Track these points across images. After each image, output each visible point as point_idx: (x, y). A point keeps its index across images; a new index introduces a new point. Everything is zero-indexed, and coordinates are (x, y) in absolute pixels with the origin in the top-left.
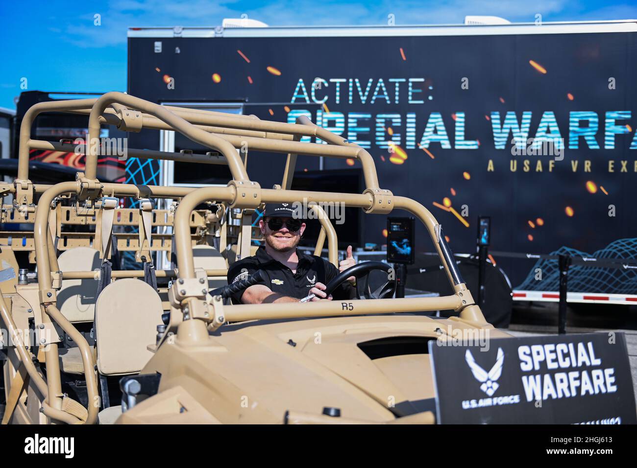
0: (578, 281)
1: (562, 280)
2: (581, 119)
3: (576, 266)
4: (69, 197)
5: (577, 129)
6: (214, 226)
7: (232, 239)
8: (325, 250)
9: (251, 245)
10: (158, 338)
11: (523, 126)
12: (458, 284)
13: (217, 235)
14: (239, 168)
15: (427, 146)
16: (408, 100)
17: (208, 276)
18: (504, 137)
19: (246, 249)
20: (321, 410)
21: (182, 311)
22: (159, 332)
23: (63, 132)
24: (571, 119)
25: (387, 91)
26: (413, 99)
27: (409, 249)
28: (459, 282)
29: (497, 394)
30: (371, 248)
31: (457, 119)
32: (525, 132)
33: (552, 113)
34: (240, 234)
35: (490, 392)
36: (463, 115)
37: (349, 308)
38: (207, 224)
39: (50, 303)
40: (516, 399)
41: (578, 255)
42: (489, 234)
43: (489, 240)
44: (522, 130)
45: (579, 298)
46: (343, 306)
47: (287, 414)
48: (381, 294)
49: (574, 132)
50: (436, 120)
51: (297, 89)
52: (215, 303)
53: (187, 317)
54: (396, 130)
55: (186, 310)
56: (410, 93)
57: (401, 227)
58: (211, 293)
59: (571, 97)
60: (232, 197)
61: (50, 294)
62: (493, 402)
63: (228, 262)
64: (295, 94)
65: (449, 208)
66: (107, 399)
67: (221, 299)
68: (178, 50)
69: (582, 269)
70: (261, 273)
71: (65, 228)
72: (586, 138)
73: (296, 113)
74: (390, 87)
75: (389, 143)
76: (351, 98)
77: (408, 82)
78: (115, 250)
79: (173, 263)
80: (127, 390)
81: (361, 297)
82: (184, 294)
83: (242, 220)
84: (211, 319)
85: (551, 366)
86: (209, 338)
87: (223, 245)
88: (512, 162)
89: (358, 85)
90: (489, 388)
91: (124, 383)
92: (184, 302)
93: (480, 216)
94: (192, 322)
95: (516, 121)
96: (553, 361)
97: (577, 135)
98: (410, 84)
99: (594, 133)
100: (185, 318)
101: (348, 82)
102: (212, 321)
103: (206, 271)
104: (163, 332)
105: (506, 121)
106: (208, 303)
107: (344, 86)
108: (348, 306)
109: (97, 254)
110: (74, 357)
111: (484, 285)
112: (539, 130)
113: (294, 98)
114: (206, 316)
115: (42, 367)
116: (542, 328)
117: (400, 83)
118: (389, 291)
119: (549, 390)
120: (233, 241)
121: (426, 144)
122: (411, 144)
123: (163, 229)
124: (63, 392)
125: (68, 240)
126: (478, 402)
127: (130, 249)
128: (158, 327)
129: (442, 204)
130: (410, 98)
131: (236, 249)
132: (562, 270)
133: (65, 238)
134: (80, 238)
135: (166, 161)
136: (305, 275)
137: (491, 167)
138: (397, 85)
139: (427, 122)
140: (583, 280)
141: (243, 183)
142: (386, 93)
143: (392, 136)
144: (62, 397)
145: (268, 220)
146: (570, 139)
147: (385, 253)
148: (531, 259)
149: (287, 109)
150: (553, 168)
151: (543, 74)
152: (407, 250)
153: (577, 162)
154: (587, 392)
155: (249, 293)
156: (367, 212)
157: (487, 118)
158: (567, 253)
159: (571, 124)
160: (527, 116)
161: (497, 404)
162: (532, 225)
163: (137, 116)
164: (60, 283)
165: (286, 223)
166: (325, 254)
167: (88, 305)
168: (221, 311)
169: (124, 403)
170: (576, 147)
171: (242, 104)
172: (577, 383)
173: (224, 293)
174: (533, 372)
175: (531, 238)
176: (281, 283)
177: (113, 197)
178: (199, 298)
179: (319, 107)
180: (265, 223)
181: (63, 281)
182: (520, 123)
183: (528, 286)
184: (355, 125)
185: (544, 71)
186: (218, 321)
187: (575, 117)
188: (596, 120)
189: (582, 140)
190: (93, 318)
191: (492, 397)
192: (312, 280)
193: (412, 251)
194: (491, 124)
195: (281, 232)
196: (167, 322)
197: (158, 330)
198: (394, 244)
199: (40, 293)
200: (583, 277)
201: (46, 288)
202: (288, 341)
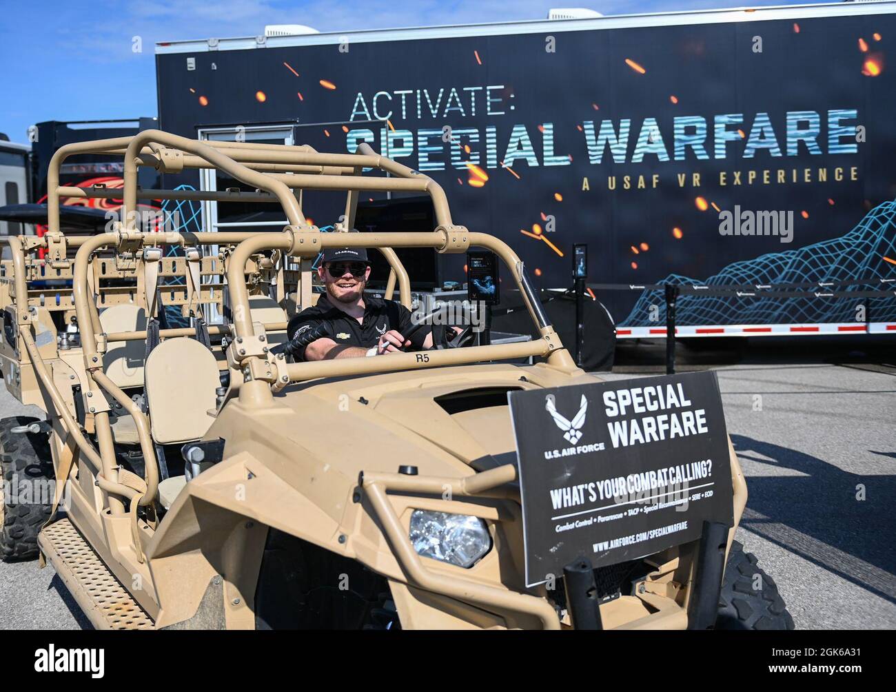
0: (690, 313)
1: (669, 312)
2: (687, 125)
3: (686, 296)
4: (106, 249)
5: (683, 137)
6: (269, 272)
7: (291, 286)
8: (397, 292)
9: (313, 292)
10: (218, 402)
11: (620, 136)
12: (544, 326)
13: (273, 283)
14: (293, 207)
15: (511, 164)
16: (487, 112)
17: (266, 331)
18: (600, 150)
19: (307, 298)
20: (397, 469)
21: (243, 373)
22: (219, 396)
23: (87, 169)
24: (676, 126)
25: (461, 102)
26: (491, 111)
27: (493, 287)
28: (545, 325)
29: (581, 443)
30: (451, 287)
31: (545, 132)
32: (624, 143)
33: (654, 119)
34: (299, 282)
35: (574, 441)
36: (551, 126)
37: (424, 359)
38: (260, 271)
39: (97, 369)
40: (601, 446)
41: (690, 284)
42: (586, 264)
43: (586, 271)
44: (620, 141)
45: (691, 332)
46: (418, 358)
47: (362, 474)
48: (460, 342)
49: (680, 141)
50: (520, 133)
51: (356, 105)
52: (278, 361)
53: (248, 378)
54: (474, 147)
55: (247, 370)
56: (489, 104)
57: (482, 263)
58: (271, 350)
59: (674, 100)
60: (290, 244)
61: (96, 358)
62: (576, 452)
63: (288, 313)
64: (354, 110)
65: (539, 235)
66: (165, 470)
67: (284, 357)
68: (214, 66)
69: (693, 298)
70: (326, 326)
71: (103, 282)
72: (694, 147)
73: (356, 132)
74: (465, 97)
75: (467, 163)
76: (419, 112)
77: (485, 90)
78: (160, 306)
79: (225, 317)
80: (190, 459)
81: (438, 346)
82: (243, 354)
83: (300, 264)
84: (275, 379)
85: (638, 410)
86: (274, 399)
87: (281, 294)
88: (610, 178)
89: (427, 96)
90: (573, 437)
91: (186, 451)
92: (244, 362)
93: (575, 244)
94: (255, 384)
95: (613, 131)
96: (640, 405)
97: (683, 144)
98: (488, 93)
99: (702, 141)
100: (246, 380)
101: (415, 93)
102: (275, 381)
103: (264, 325)
104: (224, 396)
105: (601, 132)
106: (270, 362)
107: (411, 99)
108: (423, 357)
109: (141, 312)
110: (126, 426)
111: (582, 324)
112: (640, 140)
113: (353, 116)
114: (269, 377)
115: (92, 438)
116: (650, 368)
117: (475, 91)
118: (469, 338)
119: (636, 436)
120: (292, 288)
121: (510, 162)
122: (492, 162)
123: (209, 278)
124: (118, 464)
125: (106, 296)
126: (560, 452)
127: (176, 302)
128: (217, 390)
129: (532, 232)
130: (489, 109)
131: (296, 297)
132: (669, 302)
133: (103, 294)
134: (118, 293)
135: (208, 202)
136: (374, 325)
137: (586, 186)
138: (473, 94)
139: (510, 137)
140: (694, 312)
141: (300, 228)
142: (460, 105)
143: (470, 155)
144: (117, 469)
145: (328, 266)
146: (676, 149)
147: (466, 292)
148: (634, 290)
149: (345, 129)
150: (657, 183)
151: (642, 74)
152: (491, 289)
153: (684, 175)
154: (677, 434)
155: (312, 348)
156: (441, 252)
157: (580, 129)
158: (677, 281)
159: (676, 132)
160: (625, 124)
161: (581, 452)
162: (636, 251)
163: (177, 155)
164: (105, 346)
165: (349, 267)
166: (397, 297)
167: (135, 369)
168: (284, 370)
169: (187, 472)
170: (683, 158)
171: (292, 126)
172: (666, 426)
173: (286, 350)
174: (619, 418)
175: (634, 266)
176: (348, 336)
177: (155, 248)
178: (260, 357)
179: (383, 124)
180: (325, 270)
181: (108, 343)
182: (617, 133)
183: (634, 321)
184: (426, 143)
185: (642, 71)
186: (282, 382)
187: (680, 123)
188: (704, 125)
189: (689, 149)
190: (143, 383)
191: (576, 446)
192: (382, 330)
193: (497, 290)
194: (585, 135)
195: (344, 278)
196: (226, 384)
197: (217, 394)
198: (476, 282)
199: (85, 358)
200: (694, 307)
201: (91, 353)
202: (359, 399)
